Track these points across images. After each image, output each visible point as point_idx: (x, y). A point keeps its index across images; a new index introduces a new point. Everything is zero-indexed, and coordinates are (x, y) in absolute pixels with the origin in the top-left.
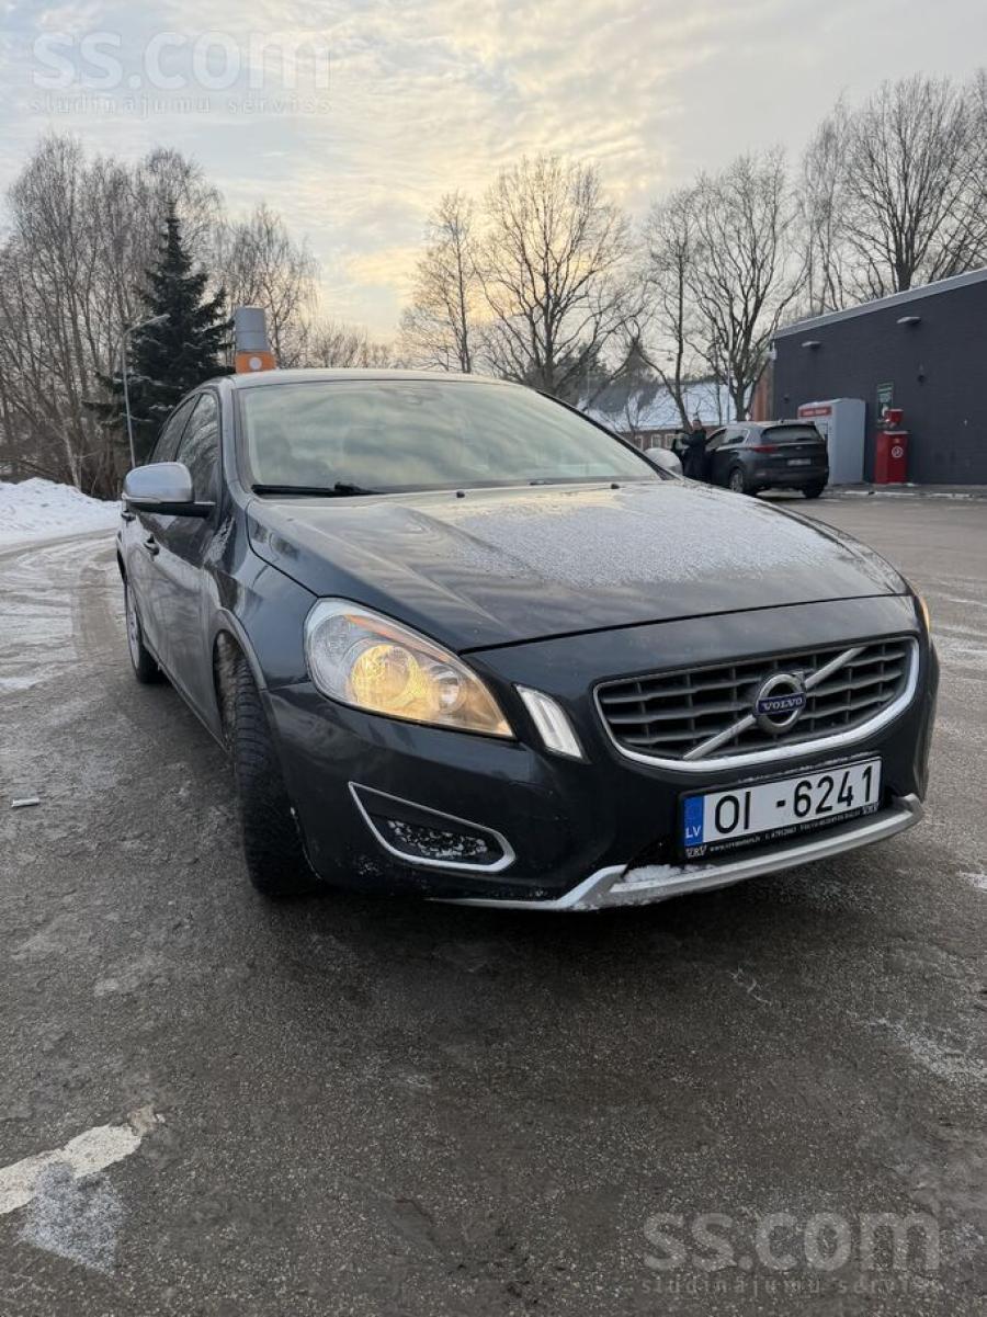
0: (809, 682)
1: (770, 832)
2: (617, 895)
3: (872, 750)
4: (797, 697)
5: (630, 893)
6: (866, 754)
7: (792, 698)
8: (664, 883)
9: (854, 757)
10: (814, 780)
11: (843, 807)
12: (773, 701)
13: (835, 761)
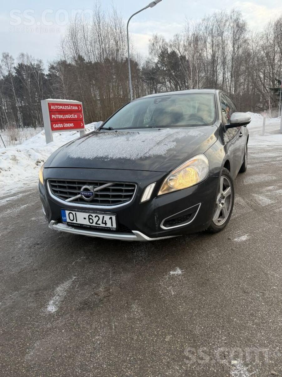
0: (95, 189)
1: (83, 225)
2: (54, 227)
3: (113, 212)
4: (90, 192)
5: (56, 228)
6: (110, 213)
7: (89, 192)
8: (62, 228)
9: (106, 213)
10: (94, 215)
11: (104, 225)
12: (84, 192)
13: (100, 212)
